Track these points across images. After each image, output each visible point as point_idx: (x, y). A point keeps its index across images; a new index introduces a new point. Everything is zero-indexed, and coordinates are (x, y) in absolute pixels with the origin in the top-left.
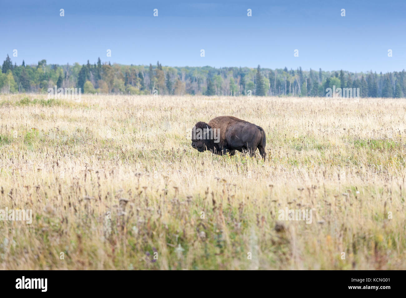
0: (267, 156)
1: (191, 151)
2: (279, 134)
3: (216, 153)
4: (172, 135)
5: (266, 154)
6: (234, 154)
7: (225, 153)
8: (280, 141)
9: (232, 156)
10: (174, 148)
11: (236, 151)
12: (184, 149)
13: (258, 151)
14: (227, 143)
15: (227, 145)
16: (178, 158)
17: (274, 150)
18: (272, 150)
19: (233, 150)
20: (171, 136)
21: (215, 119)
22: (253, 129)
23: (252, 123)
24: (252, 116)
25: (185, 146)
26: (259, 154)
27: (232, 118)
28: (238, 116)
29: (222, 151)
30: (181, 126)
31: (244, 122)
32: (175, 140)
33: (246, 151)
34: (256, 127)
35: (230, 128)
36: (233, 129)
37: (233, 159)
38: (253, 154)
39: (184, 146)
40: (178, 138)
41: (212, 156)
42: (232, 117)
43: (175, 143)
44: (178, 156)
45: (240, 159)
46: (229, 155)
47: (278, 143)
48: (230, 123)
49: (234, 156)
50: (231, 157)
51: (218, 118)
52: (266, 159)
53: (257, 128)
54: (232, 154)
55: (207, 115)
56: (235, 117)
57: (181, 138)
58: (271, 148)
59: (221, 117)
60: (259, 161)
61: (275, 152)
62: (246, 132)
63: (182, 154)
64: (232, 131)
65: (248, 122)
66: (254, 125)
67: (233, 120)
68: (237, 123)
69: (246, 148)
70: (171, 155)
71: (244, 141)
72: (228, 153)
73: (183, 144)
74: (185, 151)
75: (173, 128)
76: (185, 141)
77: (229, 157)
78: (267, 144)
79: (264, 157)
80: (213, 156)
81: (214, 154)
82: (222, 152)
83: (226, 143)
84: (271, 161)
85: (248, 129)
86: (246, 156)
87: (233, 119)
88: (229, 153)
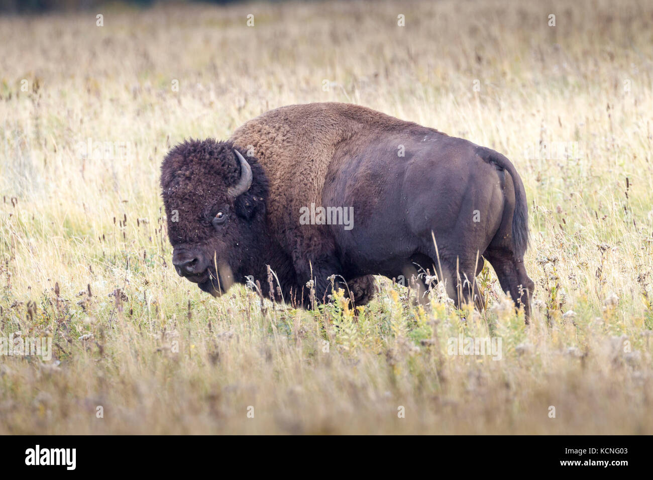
0: (539, 298)
1: (150, 298)
2: (595, 178)
3: (278, 299)
4: (50, 217)
5: (531, 288)
6: (370, 298)
7: (323, 295)
8: (599, 213)
9: (361, 308)
10: (65, 283)
11: (379, 280)
12: (112, 289)
13: (493, 275)
14: (335, 244)
15: (337, 253)
16: (90, 334)
17: (574, 263)
18: (561, 264)
19: (362, 274)
20: (45, 226)
21: (264, 121)
22: (458, 162)
23: (453, 133)
24: (451, 96)
25: (118, 271)
26: (497, 287)
27: (352, 114)
28: (381, 101)
29: (311, 283)
30: (93, 171)
31: (413, 133)
32: (68, 247)
33: (429, 279)
34: (471, 152)
35: (344, 164)
36: (362, 169)
37: (366, 324)
38: (466, 291)
39: (116, 270)
40: (81, 232)
41: (257, 312)
42: (351, 107)
43: (67, 260)
44: (86, 328)
45: (404, 322)
46: (347, 301)
47: (589, 228)
48: (344, 140)
49: (373, 304)
50: (357, 313)
51: (277, 114)
52: (534, 310)
53: (478, 158)
54: (361, 298)
55: (218, 105)
56: (366, 111)
57: (98, 233)
58: (558, 254)
59: (293, 109)
60: (500, 324)
61: (579, 273)
62: (423, 180)
63: (107, 316)
64: (356, 180)
65: (432, 132)
66: (462, 143)
67: (356, 126)
68: (377, 139)
69: (425, 261)
70: (53, 324)
71: (416, 225)
72: (339, 295)
73: (108, 262)
74: (120, 296)
75: (52, 186)
76: (119, 247)
77: (349, 314)
78: (534, 235)
79: (525, 300)
80: (264, 312)
81: (268, 303)
82: (308, 291)
83: (332, 246)
84: (557, 320)
85: (432, 164)
86: (433, 302)
87: (359, 120)
88: (347, 295)
